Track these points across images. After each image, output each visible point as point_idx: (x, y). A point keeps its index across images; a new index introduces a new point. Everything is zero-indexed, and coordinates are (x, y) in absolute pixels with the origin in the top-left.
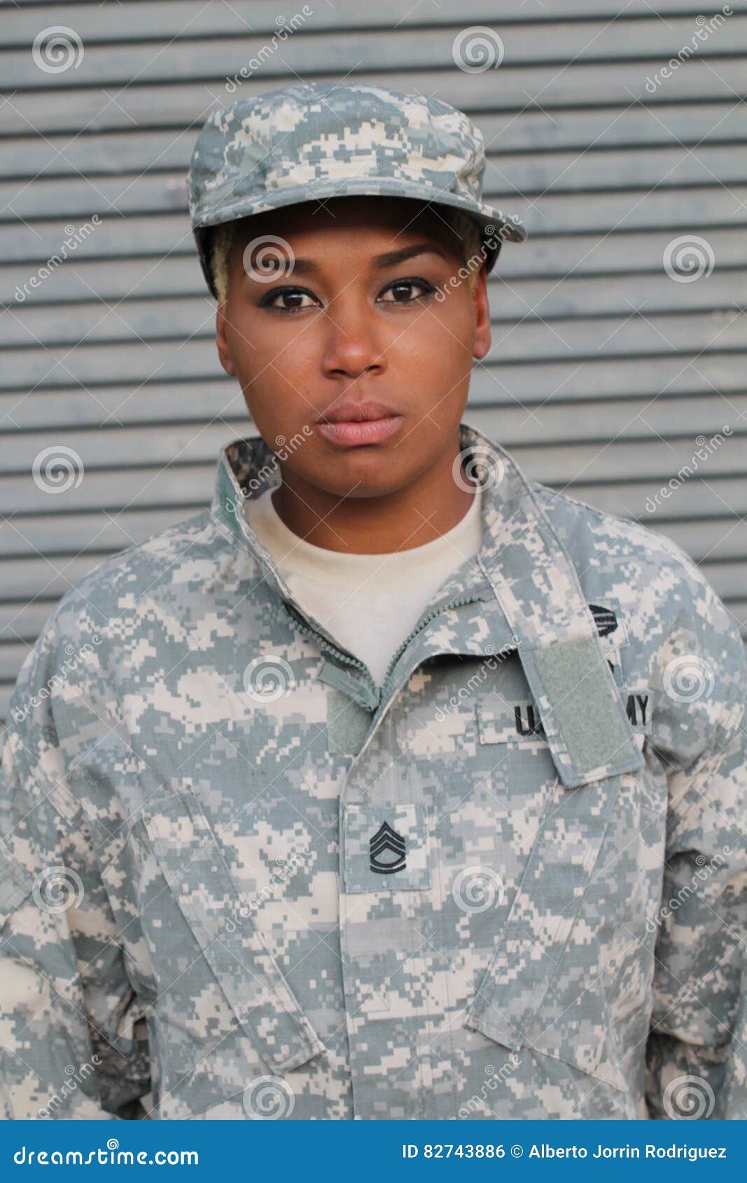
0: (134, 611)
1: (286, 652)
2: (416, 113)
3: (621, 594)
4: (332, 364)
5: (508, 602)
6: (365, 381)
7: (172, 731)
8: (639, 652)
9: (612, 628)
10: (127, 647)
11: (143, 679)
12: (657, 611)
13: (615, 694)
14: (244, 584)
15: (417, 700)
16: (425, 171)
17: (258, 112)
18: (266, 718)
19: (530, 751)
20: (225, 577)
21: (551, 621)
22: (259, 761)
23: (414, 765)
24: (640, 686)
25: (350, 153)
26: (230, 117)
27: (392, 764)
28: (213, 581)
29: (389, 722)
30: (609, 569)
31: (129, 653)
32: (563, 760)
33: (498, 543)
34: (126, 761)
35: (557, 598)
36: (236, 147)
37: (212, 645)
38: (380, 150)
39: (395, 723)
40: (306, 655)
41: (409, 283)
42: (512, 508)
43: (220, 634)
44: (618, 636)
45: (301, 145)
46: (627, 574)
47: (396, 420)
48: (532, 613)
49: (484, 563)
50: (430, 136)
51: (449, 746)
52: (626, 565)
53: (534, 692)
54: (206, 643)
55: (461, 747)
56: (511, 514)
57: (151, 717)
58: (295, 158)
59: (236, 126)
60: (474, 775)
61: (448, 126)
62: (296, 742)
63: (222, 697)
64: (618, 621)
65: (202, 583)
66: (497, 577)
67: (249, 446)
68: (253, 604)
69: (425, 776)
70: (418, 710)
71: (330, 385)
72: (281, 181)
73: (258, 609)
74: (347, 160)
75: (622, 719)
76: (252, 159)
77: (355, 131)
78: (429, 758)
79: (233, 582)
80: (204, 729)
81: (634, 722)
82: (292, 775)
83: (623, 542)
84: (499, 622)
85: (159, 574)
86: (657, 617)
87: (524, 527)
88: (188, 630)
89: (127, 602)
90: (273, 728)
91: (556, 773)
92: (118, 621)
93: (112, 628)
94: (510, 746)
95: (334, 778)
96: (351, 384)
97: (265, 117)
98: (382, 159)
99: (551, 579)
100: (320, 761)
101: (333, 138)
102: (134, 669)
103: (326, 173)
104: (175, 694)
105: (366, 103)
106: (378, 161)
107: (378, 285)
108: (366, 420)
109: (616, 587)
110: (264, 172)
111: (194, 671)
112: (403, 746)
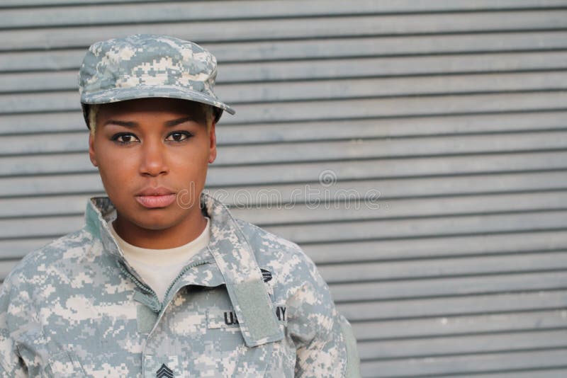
0: (45, 272)
1: (117, 289)
2: (186, 52)
3: (274, 265)
4: (143, 170)
5: (221, 263)
6: (159, 178)
7: (63, 324)
8: (281, 289)
9: (270, 279)
10: (42, 288)
11: (50, 302)
12: (291, 273)
13: (271, 306)
14: (97, 258)
15: (179, 309)
16: (190, 81)
17: (113, 49)
18: (108, 317)
19: (231, 332)
20: (88, 255)
21: (241, 272)
22: (105, 336)
23: (177, 338)
24: (282, 303)
25: (155, 72)
26: (100, 50)
27: (167, 338)
28: (82, 257)
29: (166, 318)
30: (269, 254)
31: (43, 291)
32: (247, 335)
33: (217, 239)
34: (39, 339)
35: (244, 262)
36: (102, 65)
37: (82, 286)
38: (169, 71)
39: (169, 319)
40: (127, 289)
41: (181, 133)
42: (224, 225)
43: (87, 282)
44: (271, 282)
45: (133, 68)
46: (277, 256)
47: (172, 196)
48: (233, 268)
49: (211, 248)
50: (193, 65)
51: (193, 329)
52: (277, 253)
53: (233, 304)
54: (80, 286)
55: (199, 330)
56: (223, 227)
57: (53, 318)
58: (130, 73)
59: (103, 54)
60: (205, 342)
61: (201, 58)
62: (122, 328)
63: (87, 308)
64: (273, 276)
65: (77, 258)
66: (216, 253)
67: (102, 200)
68: (102, 267)
69: (183, 343)
70: (179, 313)
71: (142, 180)
72: (123, 84)
73: (104, 270)
74: (154, 76)
75: (274, 316)
76: (110, 72)
77: (158, 62)
78: (184, 335)
79: (92, 257)
80: (79, 323)
81: (280, 319)
82: (120, 342)
83: (276, 243)
84: (217, 272)
85: (56, 255)
86: (291, 275)
87: (229, 232)
88: (71, 280)
89: (42, 268)
90: (111, 322)
91: (243, 341)
92: (38, 277)
93: (35, 280)
94: (222, 330)
95: (140, 344)
96: (152, 179)
97: (117, 52)
98: (170, 76)
99: (241, 254)
100: (133, 336)
101: (148, 64)
102: (45, 298)
103: (144, 81)
104: (65, 308)
105: (164, 48)
106: (169, 76)
107: (166, 133)
108: (158, 195)
109: (272, 262)
110: (115, 79)
111: (74, 296)
112: (172, 330)
